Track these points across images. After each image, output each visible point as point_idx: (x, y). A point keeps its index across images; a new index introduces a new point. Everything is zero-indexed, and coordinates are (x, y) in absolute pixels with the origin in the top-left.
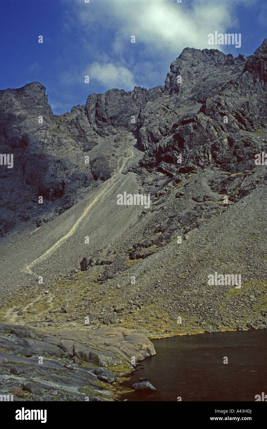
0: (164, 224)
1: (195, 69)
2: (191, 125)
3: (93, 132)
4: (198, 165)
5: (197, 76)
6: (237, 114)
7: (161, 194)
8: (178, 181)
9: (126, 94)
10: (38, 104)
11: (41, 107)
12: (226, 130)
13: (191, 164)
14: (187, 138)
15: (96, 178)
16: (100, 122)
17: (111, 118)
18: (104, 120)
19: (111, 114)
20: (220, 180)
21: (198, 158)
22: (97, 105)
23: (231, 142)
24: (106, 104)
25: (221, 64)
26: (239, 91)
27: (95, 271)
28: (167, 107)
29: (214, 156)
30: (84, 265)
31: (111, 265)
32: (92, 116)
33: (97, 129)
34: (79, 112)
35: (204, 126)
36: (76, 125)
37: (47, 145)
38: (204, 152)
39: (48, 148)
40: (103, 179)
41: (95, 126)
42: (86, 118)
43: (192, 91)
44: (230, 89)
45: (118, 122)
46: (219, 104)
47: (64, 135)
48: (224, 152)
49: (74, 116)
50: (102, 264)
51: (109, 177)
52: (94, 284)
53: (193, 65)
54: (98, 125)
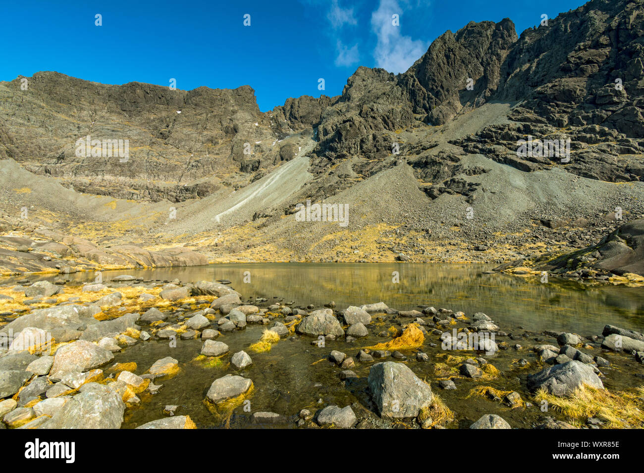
0: (314, 192)
1: (365, 83)
2: (348, 124)
3: (287, 127)
4: (350, 153)
5: (365, 89)
6: (384, 117)
7: (321, 172)
8: (334, 164)
9: (314, 100)
10: (248, 102)
11: (250, 104)
12: (373, 129)
13: (345, 152)
14: (344, 133)
15: (282, 159)
16: (293, 120)
17: (301, 117)
18: (296, 118)
19: (301, 114)
20: (360, 164)
21: (350, 148)
22: (292, 107)
23: (374, 137)
24: (299, 106)
25: (384, 80)
26: (390, 101)
27: (260, 221)
28: (340, 111)
29: (361, 148)
30: (255, 217)
31: (271, 218)
32: (288, 115)
33: (290, 124)
34: (279, 111)
35: (357, 125)
36: (275, 120)
37: (252, 133)
38: (354, 144)
39: (252, 135)
40: (287, 160)
41: (289, 122)
42: (283, 116)
43: (360, 100)
44: (383, 98)
45: (306, 120)
46: (372, 110)
47: (265, 127)
48: (369, 144)
49: (275, 113)
50: (265, 217)
51: (291, 159)
52: (254, 229)
53: (364, 80)
54: (291, 121)
